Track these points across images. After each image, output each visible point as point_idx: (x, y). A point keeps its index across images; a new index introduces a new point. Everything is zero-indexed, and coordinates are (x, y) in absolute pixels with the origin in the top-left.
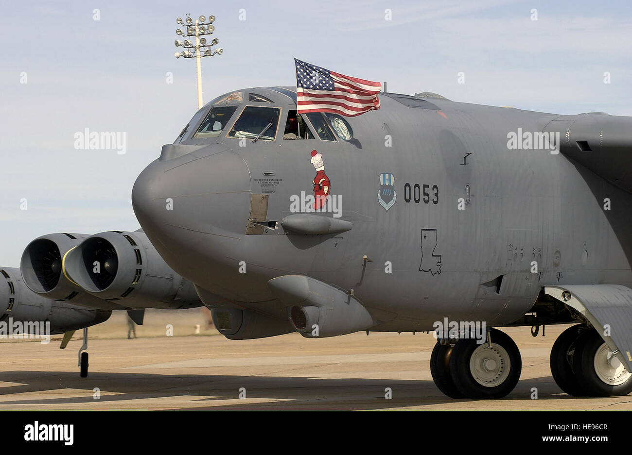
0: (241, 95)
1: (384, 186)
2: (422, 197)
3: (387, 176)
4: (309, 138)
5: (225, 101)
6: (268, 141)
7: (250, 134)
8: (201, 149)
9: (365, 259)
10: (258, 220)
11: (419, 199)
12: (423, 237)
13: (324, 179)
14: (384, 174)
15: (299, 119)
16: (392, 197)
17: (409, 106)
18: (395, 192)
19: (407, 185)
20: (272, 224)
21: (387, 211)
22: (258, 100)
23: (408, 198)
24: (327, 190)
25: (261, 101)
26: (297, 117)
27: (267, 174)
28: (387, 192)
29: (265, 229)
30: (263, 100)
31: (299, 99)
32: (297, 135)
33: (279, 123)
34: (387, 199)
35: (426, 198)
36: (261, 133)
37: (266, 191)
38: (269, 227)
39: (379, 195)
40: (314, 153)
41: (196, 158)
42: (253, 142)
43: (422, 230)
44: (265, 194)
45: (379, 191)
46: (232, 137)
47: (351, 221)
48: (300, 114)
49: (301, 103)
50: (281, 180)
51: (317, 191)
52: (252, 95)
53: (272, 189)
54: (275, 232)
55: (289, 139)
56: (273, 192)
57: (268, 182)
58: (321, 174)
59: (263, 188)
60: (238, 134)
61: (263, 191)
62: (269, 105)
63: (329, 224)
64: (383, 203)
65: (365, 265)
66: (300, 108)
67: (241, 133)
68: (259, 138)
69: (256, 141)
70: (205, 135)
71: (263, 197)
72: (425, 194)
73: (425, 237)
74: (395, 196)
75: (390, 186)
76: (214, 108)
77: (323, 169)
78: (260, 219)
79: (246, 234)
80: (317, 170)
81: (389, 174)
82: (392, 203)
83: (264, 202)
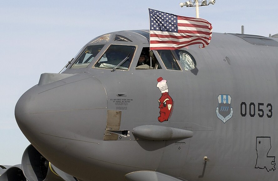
0: (110, 37)
1: (222, 104)
2: (257, 112)
3: (225, 97)
4: (158, 68)
5: (97, 41)
6: (124, 70)
7: (112, 65)
8: (71, 77)
9: (206, 159)
10: (113, 130)
11: (254, 114)
12: (258, 143)
13: (168, 99)
14: (222, 95)
15: (151, 54)
16: (229, 113)
17: (254, 44)
18: (232, 109)
19: (243, 103)
20: (125, 133)
21: (224, 123)
22: (121, 40)
23: (244, 113)
24: (171, 107)
25: (123, 40)
26: (149, 52)
27: (120, 95)
28: (225, 109)
29: (119, 137)
30: (125, 40)
31: (152, 39)
32: (150, 65)
33: (134, 57)
34: (225, 114)
35: (261, 113)
36: (118, 65)
37: (120, 108)
38: (123, 134)
39: (217, 111)
40: (160, 80)
41: (66, 83)
42: (112, 71)
43: (257, 137)
44: (118, 111)
45: (218, 108)
46: (97, 68)
47: (192, 131)
48: (152, 50)
49: (153, 42)
50: (132, 100)
51: (162, 108)
52: (117, 37)
53: (125, 106)
54: (127, 139)
55: (142, 69)
56: (126, 108)
57: (121, 101)
58: (166, 95)
59: (117, 106)
60: (103, 66)
61: (117, 108)
62: (128, 44)
63: (171, 133)
64: (220, 117)
65: (205, 163)
66: (152, 45)
67: (105, 65)
68: (117, 69)
69: (114, 71)
70: (79, 66)
71: (117, 113)
72: (259, 110)
73: (260, 142)
74: (232, 112)
75: (227, 104)
76: (89, 46)
77: (168, 92)
78: (115, 128)
79: (104, 140)
80: (162, 92)
81: (227, 95)
82: (229, 117)
83: (118, 116)
